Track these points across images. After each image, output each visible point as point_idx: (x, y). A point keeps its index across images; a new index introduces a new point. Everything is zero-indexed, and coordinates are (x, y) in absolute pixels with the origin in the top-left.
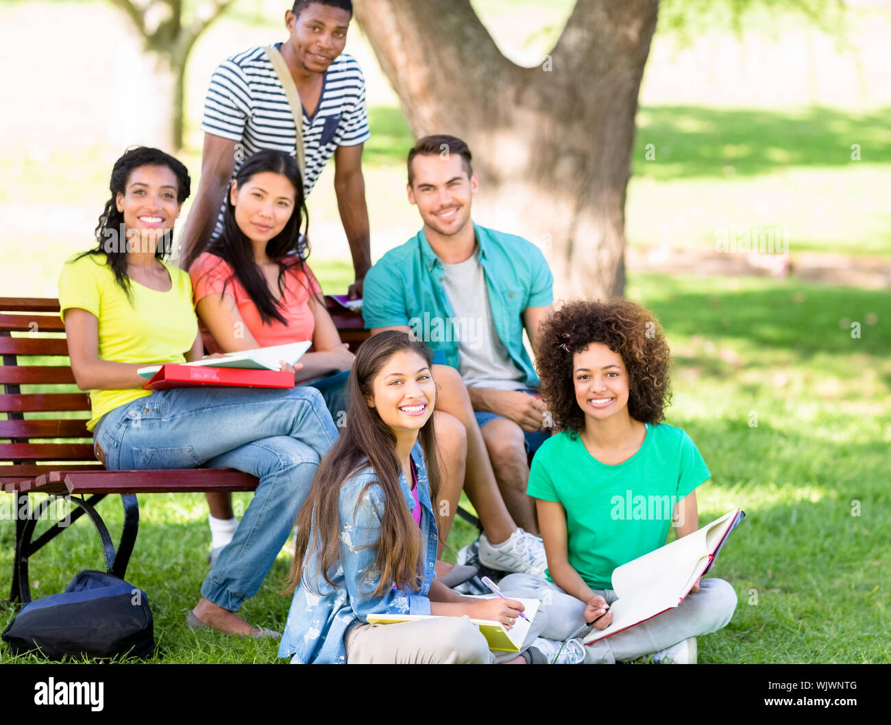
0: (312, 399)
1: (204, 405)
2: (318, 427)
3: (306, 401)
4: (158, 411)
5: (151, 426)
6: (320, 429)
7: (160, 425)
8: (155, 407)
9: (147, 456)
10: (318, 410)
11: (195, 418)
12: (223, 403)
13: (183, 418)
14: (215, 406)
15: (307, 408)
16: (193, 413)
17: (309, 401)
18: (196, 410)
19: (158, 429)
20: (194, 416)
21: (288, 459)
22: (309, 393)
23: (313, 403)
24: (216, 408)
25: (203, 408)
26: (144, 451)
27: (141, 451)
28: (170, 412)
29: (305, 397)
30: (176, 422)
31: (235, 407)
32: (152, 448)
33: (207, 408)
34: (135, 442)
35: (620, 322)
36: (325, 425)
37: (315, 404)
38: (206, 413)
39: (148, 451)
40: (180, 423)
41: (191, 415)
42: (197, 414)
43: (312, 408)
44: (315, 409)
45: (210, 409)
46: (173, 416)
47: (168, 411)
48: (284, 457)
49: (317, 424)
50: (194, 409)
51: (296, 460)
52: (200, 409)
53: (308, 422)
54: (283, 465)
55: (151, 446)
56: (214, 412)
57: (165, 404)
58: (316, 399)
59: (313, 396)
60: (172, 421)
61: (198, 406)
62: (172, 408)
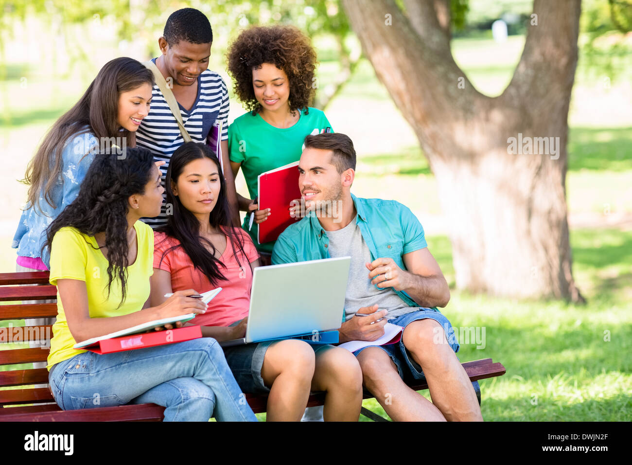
0: (208, 349)
1: (122, 361)
2: (213, 372)
3: (204, 352)
4: (86, 367)
5: (82, 380)
6: (214, 374)
7: (89, 379)
8: (85, 364)
9: (82, 403)
10: (213, 358)
11: (115, 372)
12: (137, 358)
13: (106, 372)
14: (131, 361)
15: (205, 357)
16: (114, 368)
17: (205, 351)
18: (116, 366)
19: (87, 382)
20: (114, 371)
21: (187, 394)
22: (205, 344)
23: (209, 352)
24: (132, 363)
25: (121, 364)
26: (79, 399)
27: (77, 399)
28: (96, 368)
29: (203, 349)
30: (100, 376)
31: (147, 361)
32: (85, 397)
33: (124, 363)
34: (72, 392)
35: (282, 50)
36: (219, 370)
37: (211, 352)
38: (123, 367)
39: (82, 399)
40: (103, 377)
41: (112, 370)
42: (116, 369)
43: (209, 356)
44: (211, 357)
45: (126, 364)
46: (98, 372)
47: (94, 367)
48: (185, 393)
49: (212, 370)
50: (114, 365)
51: (193, 395)
52: (118, 365)
53: (206, 368)
54: (183, 398)
55: (83, 396)
56: (130, 366)
57: (92, 361)
58: (212, 349)
59: (209, 346)
60: (97, 375)
61: (118, 362)
62: (97, 364)
